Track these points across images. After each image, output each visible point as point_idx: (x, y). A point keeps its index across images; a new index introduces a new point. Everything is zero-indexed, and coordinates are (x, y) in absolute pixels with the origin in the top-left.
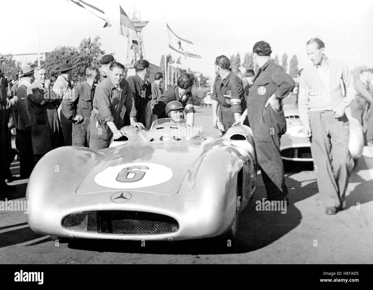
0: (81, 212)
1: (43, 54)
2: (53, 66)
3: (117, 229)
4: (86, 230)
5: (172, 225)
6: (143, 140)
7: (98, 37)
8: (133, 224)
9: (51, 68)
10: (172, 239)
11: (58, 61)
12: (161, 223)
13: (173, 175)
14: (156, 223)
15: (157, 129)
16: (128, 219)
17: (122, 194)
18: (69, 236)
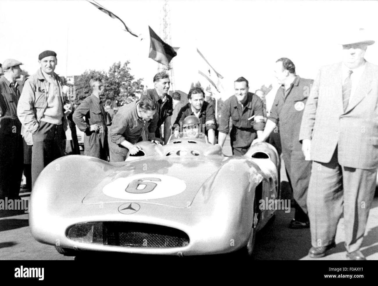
0: (86, 223)
1: (72, 77)
2: (82, 89)
3: (125, 242)
4: (92, 241)
5: (183, 240)
6: (159, 154)
7: (128, 61)
8: (141, 237)
9: (80, 92)
10: (182, 253)
11: (87, 84)
12: (171, 237)
13: (187, 188)
14: (165, 237)
15: (175, 143)
16: (137, 232)
17: (130, 205)
18: (74, 247)
